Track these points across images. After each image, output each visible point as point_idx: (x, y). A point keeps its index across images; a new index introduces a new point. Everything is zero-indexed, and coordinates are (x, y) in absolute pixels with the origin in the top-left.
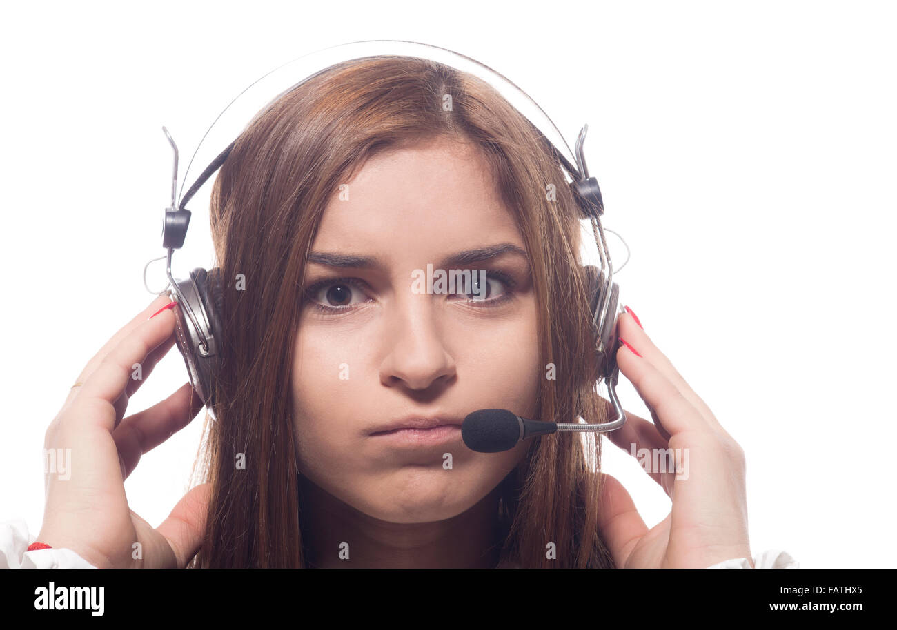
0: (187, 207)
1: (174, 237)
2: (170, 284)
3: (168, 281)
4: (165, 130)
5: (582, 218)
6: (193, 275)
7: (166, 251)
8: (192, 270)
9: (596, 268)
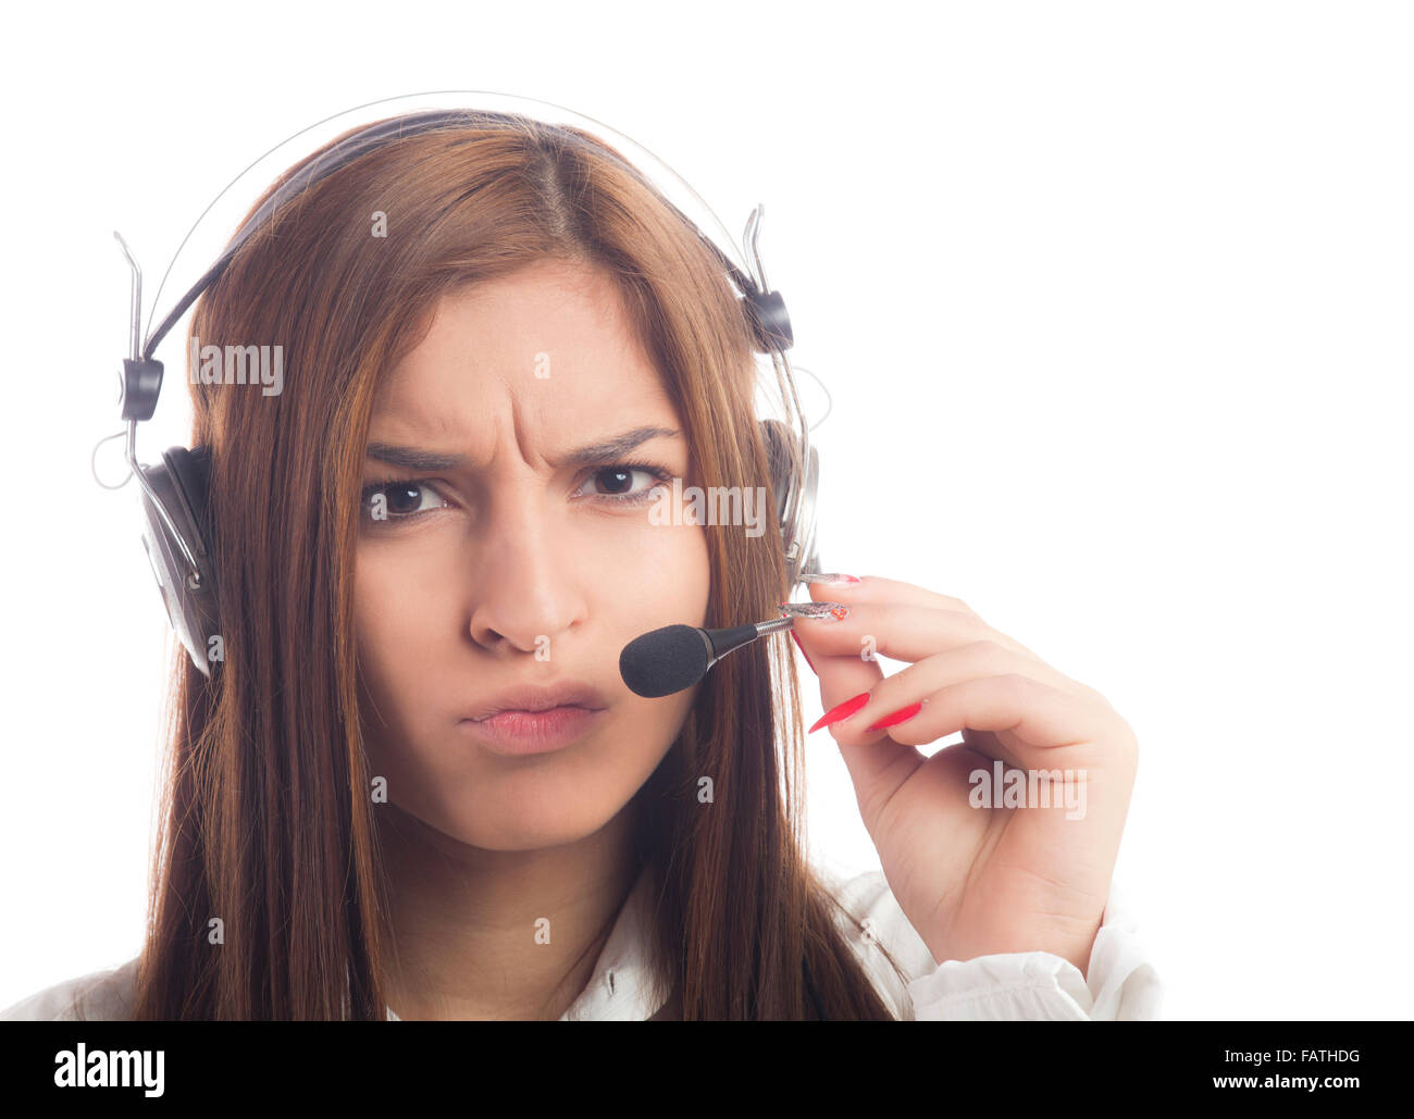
0: (156, 356)
1: (140, 402)
2: (132, 473)
3: (129, 468)
4: (117, 235)
5: (758, 351)
6: (168, 457)
7: (126, 425)
8: (166, 449)
9: (777, 423)
